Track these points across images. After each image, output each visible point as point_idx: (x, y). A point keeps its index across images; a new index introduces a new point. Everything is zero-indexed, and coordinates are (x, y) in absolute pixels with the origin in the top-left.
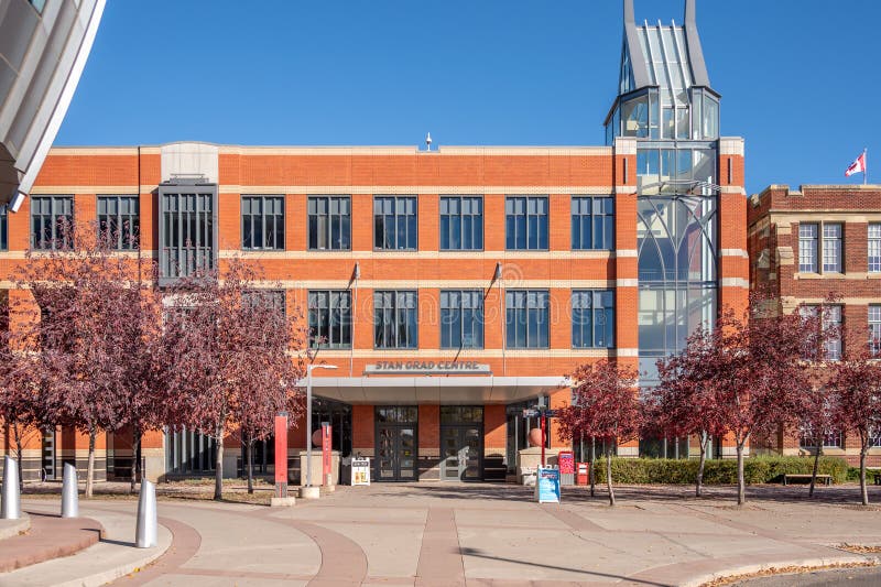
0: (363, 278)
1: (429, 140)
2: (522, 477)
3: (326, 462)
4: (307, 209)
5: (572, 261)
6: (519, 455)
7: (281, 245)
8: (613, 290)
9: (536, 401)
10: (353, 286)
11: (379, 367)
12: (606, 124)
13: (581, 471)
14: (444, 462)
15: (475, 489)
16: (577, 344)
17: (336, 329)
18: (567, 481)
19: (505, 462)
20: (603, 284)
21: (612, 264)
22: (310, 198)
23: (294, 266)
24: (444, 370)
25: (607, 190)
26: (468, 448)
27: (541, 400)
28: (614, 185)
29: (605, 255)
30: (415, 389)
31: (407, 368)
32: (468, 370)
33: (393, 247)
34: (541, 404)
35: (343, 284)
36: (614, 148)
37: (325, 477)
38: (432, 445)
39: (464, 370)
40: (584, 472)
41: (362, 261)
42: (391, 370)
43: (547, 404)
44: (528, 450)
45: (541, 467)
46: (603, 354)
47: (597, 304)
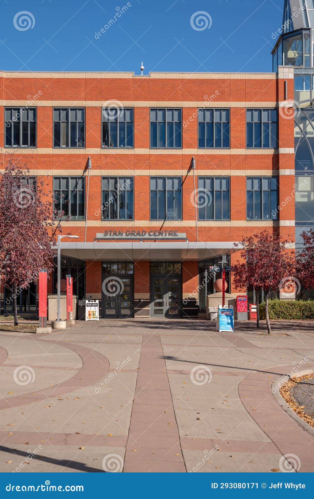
0: (93, 168)
1: (142, 67)
2: (209, 314)
3: (69, 303)
4: (53, 117)
5: (246, 156)
6: (208, 298)
7: (33, 144)
8: (276, 177)
9: (221, 258)
10: (86, 174)
11: (106, 234)
12: (273, 53)
13: (253, 310)
14: (153, 303)
15: (175, 323)
16: (250, 217)
17: (74, 206)
18: (242, 317)
19: (198, 304)
20: (269, 173)
21: (276, 158)
22: (55, 110)
23: (43, 159)
24: (152, 237)
25: (271, 104)
26: (170, 293)
27: (224, 257)
28: (277, 101)
29: (270, 152)
30: (132, 251)
31: (127, 235)
32: (170, 237)
33: (116, 145)
34: (224, 261)
35: (79, 172)
36: (277, 74)
37: (68, 314)
38: (144, 291)
39: (167, 237)
40: (255, 310)
41: (93, 156)
42: (115, 237)
43: (229, 260)
44: (215, 295)
45: (221, 307)
46: (269, 224)
47: (265, 187)
